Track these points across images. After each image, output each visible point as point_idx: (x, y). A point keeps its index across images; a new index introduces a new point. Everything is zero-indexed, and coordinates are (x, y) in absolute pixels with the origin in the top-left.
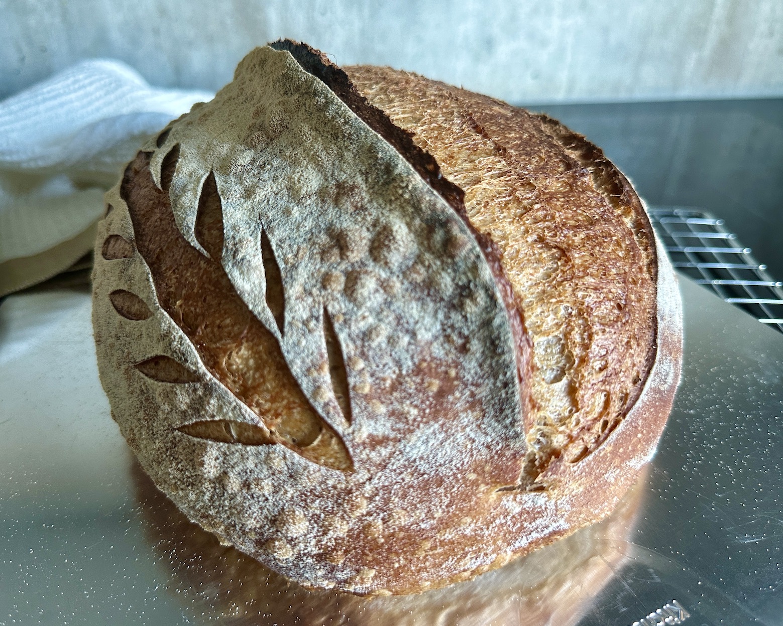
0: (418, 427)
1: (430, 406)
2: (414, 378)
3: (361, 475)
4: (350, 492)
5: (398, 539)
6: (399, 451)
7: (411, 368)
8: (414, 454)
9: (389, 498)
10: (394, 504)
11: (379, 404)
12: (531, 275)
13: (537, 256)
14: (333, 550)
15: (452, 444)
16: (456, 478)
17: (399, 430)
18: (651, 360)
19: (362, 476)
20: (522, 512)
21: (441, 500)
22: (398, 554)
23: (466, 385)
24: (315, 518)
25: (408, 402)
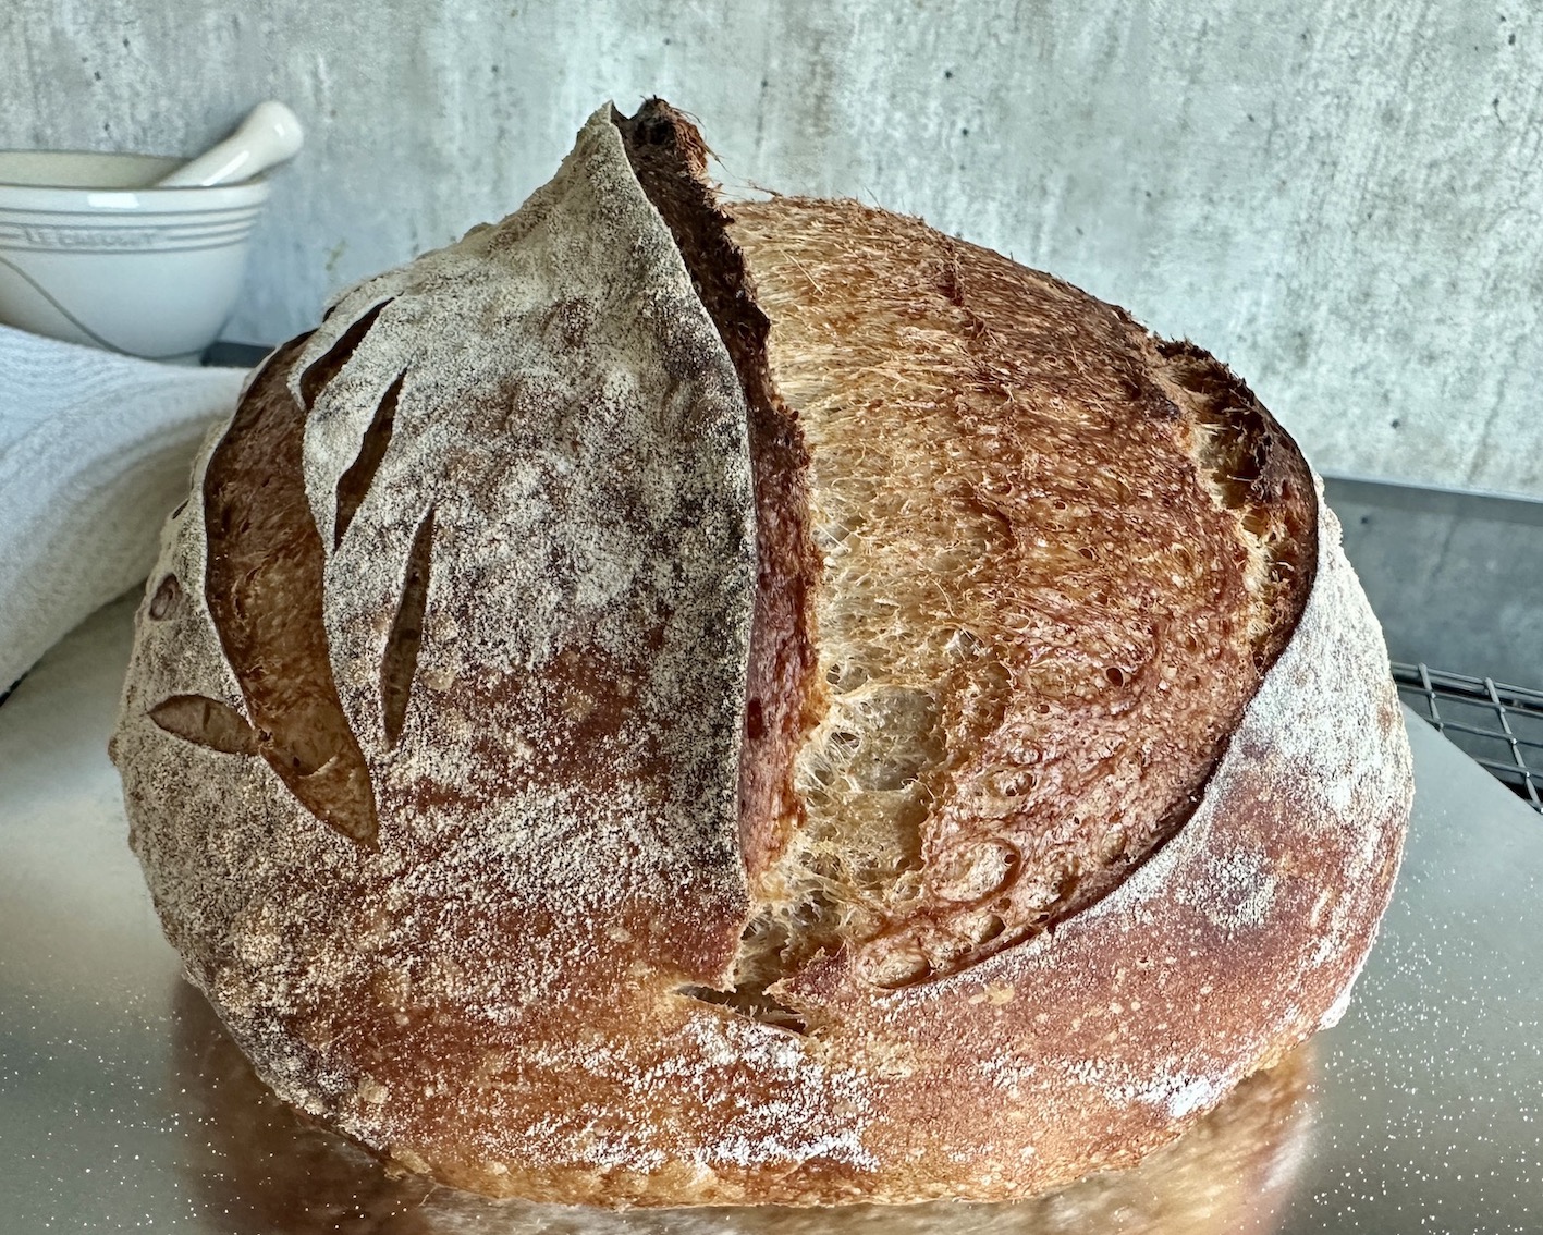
0: (524, 788)
1: (559, 750)
2: (544, 682)
3: (386, 859)
4: (360, 891)
5: (435, 1026)
6: (473, 828)
7: (546, 658)
8: (502, 844)
9: (433, 926)
10: (440, 943)
11: (459, 719)
12: (913, 554)
13: (945, 523)
14: (315, 1014)
15: (588, 847)
16: (581, 925)
17: (484, 783)
18: (1173, 823)
19: (389, 862)
20: (736, 1068)
21: (541, 966)
22: (434, 1067)
23: (644, 719)
24: (292, 933)
25: (519, 730)
